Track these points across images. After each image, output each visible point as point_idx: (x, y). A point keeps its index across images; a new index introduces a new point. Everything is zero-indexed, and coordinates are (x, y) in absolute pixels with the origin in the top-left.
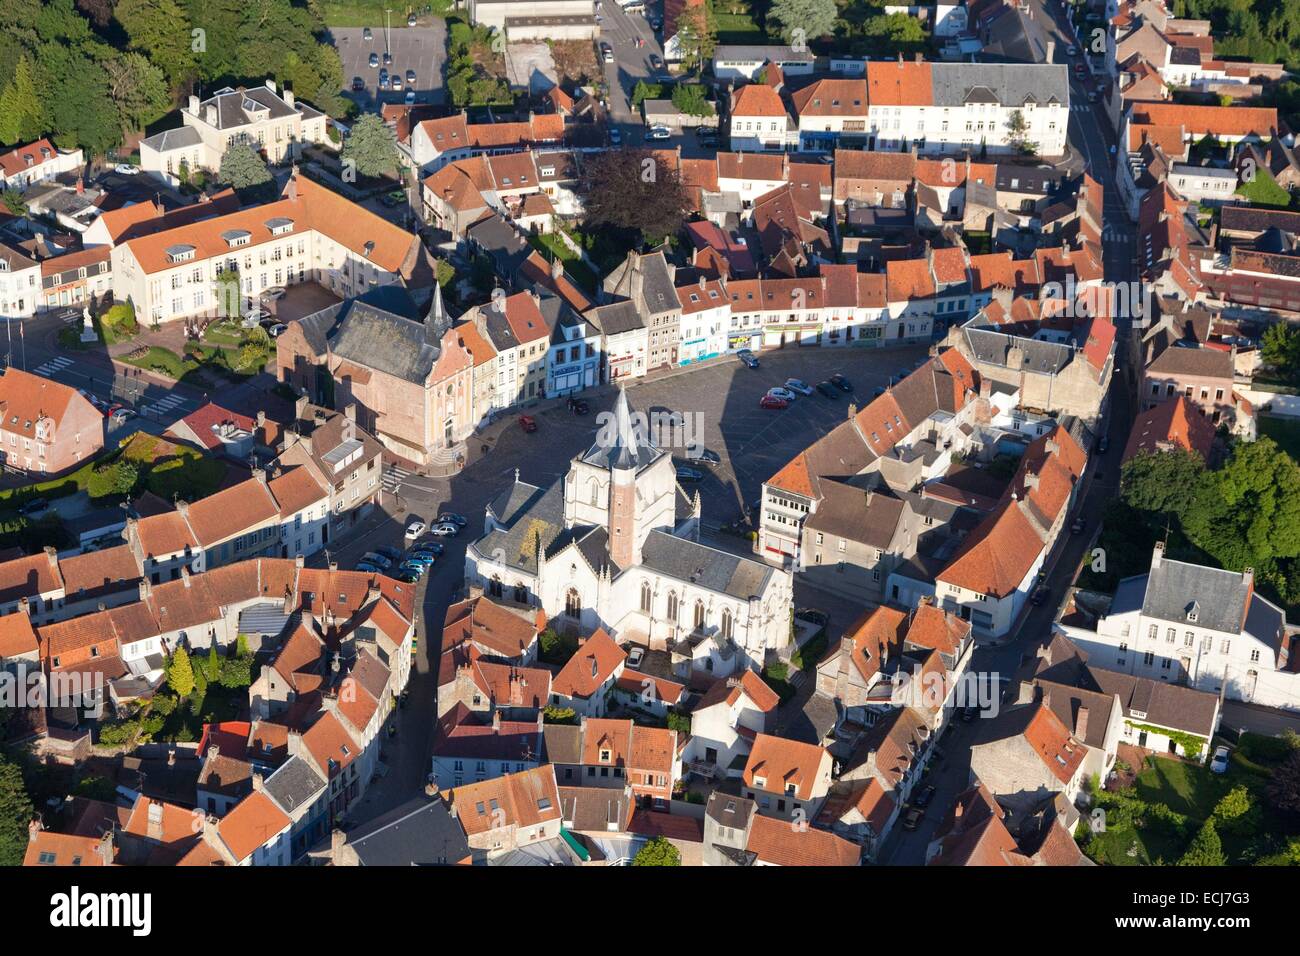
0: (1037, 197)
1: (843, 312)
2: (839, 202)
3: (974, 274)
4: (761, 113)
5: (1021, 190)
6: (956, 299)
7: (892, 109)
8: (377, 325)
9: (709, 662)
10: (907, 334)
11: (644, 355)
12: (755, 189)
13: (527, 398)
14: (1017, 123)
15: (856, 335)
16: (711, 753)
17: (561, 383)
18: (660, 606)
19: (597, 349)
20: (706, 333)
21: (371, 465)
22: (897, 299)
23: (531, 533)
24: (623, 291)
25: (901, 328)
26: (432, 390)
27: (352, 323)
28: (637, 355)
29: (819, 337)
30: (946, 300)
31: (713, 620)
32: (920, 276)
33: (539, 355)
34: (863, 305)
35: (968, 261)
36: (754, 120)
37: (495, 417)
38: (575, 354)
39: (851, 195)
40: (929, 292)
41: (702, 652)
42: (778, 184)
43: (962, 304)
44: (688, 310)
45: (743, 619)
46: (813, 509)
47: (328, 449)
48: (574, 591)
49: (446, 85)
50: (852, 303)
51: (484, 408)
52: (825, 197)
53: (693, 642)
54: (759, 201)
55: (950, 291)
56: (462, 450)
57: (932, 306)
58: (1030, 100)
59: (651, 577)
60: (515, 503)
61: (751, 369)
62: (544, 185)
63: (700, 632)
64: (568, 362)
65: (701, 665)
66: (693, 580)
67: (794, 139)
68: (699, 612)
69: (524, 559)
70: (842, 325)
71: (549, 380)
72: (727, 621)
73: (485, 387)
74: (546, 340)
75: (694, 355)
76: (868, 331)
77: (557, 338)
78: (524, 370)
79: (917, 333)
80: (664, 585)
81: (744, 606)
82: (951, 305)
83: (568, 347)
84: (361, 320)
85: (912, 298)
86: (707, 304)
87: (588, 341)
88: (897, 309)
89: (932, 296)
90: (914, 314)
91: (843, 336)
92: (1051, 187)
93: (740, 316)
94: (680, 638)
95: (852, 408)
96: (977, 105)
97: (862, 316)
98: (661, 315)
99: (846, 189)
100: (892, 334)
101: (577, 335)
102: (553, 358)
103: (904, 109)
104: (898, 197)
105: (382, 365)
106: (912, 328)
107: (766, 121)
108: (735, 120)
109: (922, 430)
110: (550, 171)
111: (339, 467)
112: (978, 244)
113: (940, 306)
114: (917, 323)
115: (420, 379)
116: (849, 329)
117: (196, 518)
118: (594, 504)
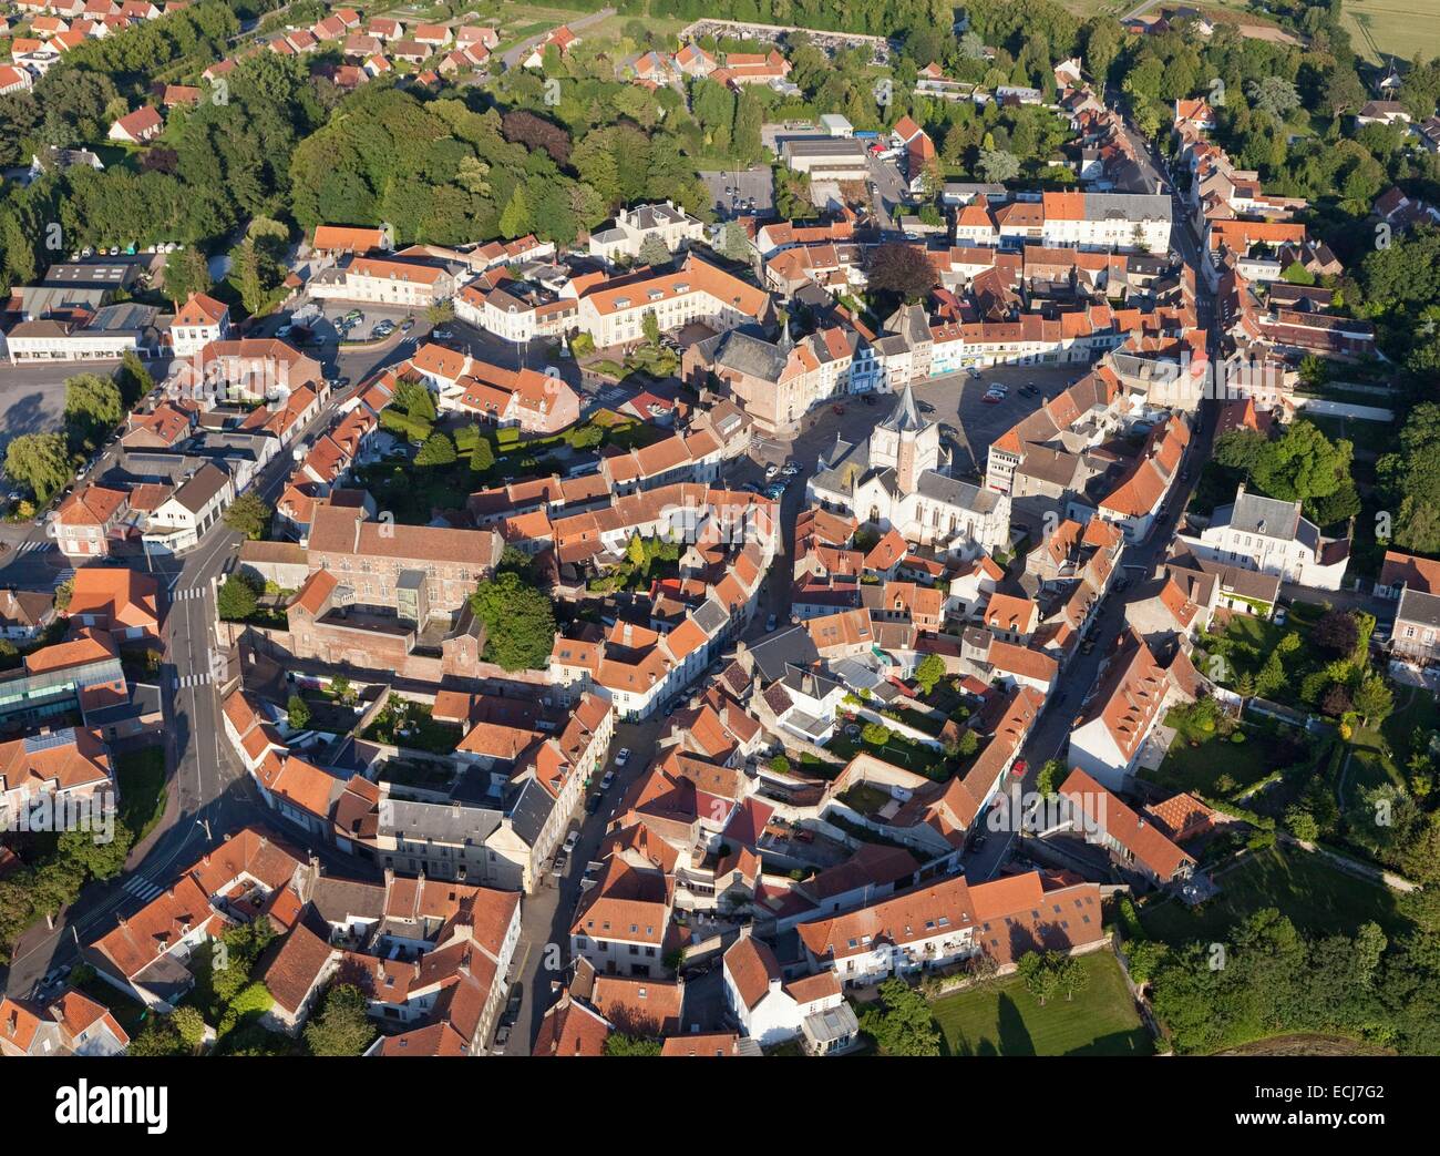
0: (1153, 277)
1: (1034, 344)
2: (1027, 279)
3: (1116, 322)
4: (976, 224)
5: (1142, 272)
6: (1105, 338)
7: (1059, 222)
8: (747, 346)
9: (959, 552)
10: (1073, 360)
11: (910, 369)
12: (975, 270)
13: (837, 394)
14: (1138, 232)
15: (1041, 359)
16: (962, 606)
17: (858, 385)
18: (928, 518)
19: (881, 364)
20: (948, 356)
21: (745, 431)
22: (1068, 336)
23: (849, 472)
24: (896, 329)
25: (1070, 355)
26: (782, 385)
27: (731, 345)
28: (905, 369)
29: (1018, 360)
30: (1098, 338)
31: (962, 526)
32: (1082, 323)
33: (845, 367)
34: (1046, 341)
35: (1113, 314)
36: (971, 228)
37: (818, 405)
38: (868, 365)
39: (1035, 274)
40: (1088, 332)
41: (954, 545)
42: (989, 267)
43: (1108, 341)
44: (938, 341)
45: (981, 525)
46: (1021, 462)
47: (720, 420)
48: (875, 507)
49: (775, 206)
50: (1040, 340)
51: (812, 400)
52: (1018, 276)
53: (948, 540)
54: (976, 277)
55: (1101, 333)
56: (798, 424)
57: (1089, 342)
58: (1146, 217)
59: (923, 499)
60: (837, 454)
61: (976, 379)
62: (842, 266)
63: (953, 534)
64: (863, 372)
65: (954, 554)
66: (950, 501)
67: (997, 240)
68: (953, 521)
69: (843, 487)
70: (1033, 353)
71: (851, 383)
72: (971, 527)
73: (812, 386)
74: (850, 358)
75: (940, 370)
76: (1049, 357)
77: (857, 357)
78: (836, 376)
79: (1079, 359)
80: (931, 504)
81: (982, 517)
82: (1101, 341)
83: (863, 362)
84: (737, 343)
85: (1077, 337)
86: (949, 338)
87: (875, 359)
88: (1067, 343)
89: (1090, 336)
90: (1078, 347)
91: (1033, 360)
92: (1162, 270)
93: (969, 346)
94: (941, 537)
95: (1045, 400)
96: (1113, 220)
97: (1046, 347)
98: (920, 344)
99: (1032, 270)
100: (1063, 359)
101: (868, 355)
102: (854, 369)
103: (1067, 222)
104: (1065, 276)
105: (750, 370)
106: (1076, 355)
107: (979, 229)
108: (959, 228)
109: (1087, 416)
110: (846, 257)
111: (727, 431)
112: (1117, 305)
113: (1095, 342)
114: (1080, 352)
115: (774, 380)
116: (1037, 356)
117: (642, 458)
118: (888, 454)
